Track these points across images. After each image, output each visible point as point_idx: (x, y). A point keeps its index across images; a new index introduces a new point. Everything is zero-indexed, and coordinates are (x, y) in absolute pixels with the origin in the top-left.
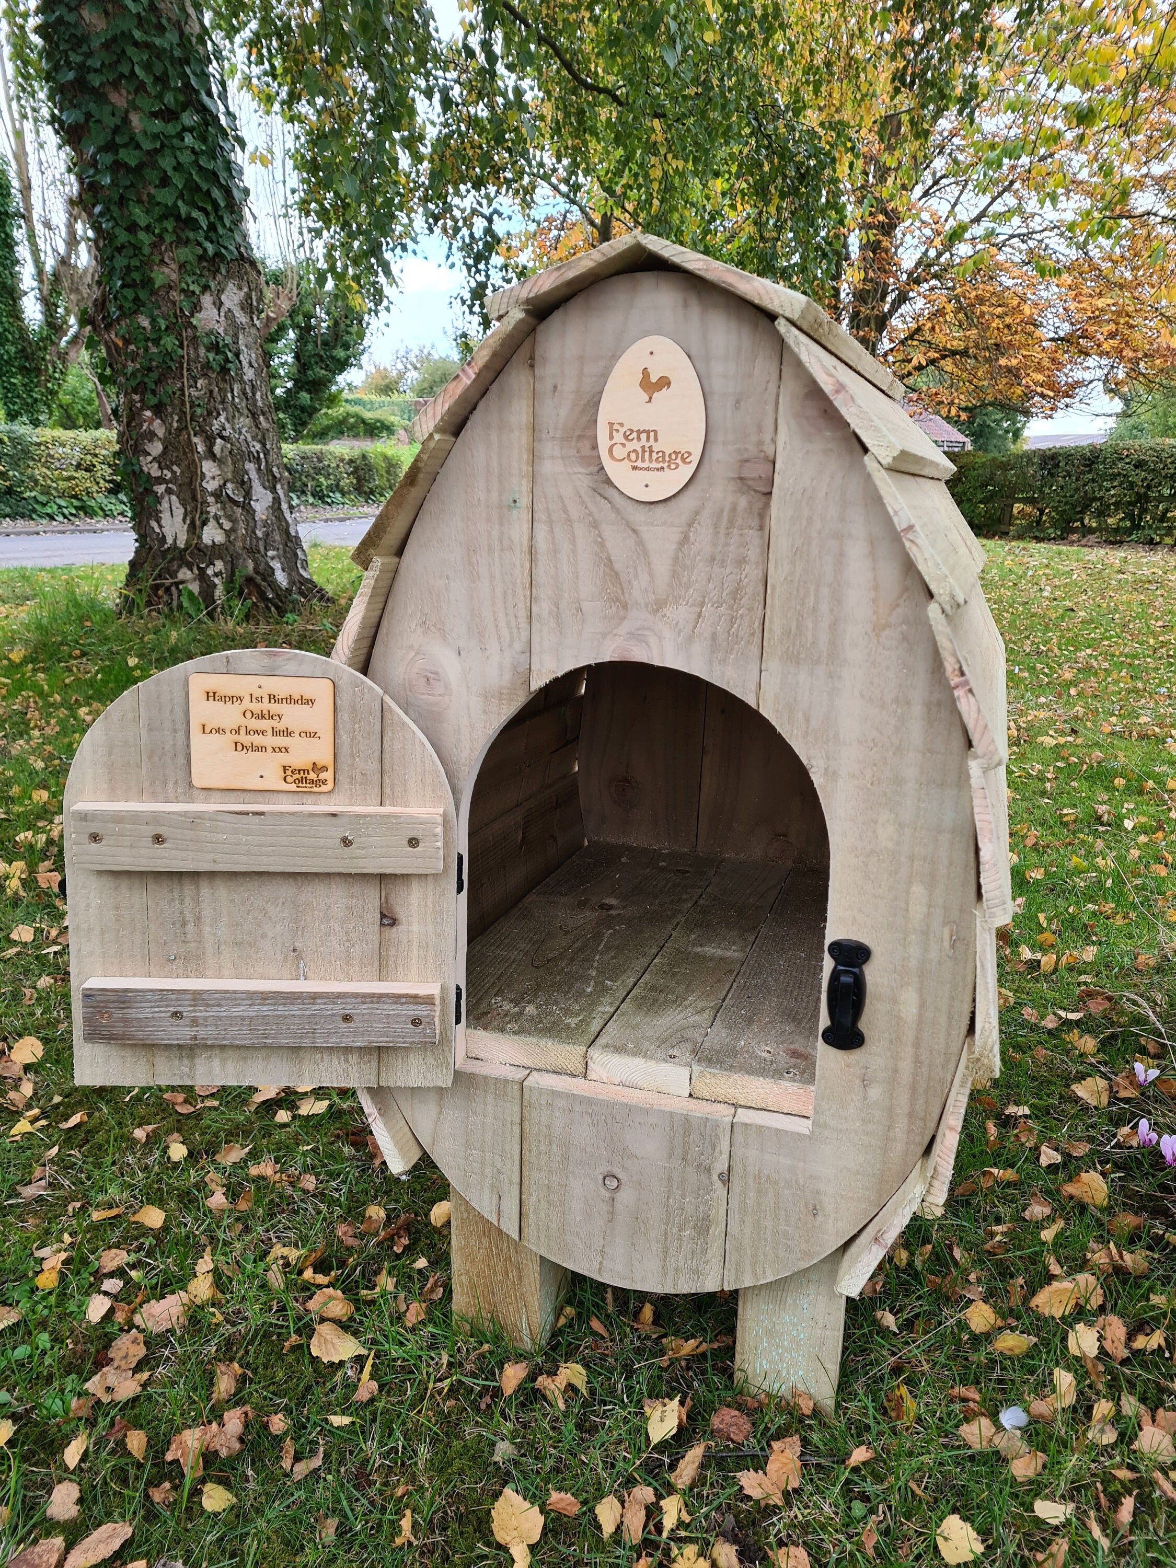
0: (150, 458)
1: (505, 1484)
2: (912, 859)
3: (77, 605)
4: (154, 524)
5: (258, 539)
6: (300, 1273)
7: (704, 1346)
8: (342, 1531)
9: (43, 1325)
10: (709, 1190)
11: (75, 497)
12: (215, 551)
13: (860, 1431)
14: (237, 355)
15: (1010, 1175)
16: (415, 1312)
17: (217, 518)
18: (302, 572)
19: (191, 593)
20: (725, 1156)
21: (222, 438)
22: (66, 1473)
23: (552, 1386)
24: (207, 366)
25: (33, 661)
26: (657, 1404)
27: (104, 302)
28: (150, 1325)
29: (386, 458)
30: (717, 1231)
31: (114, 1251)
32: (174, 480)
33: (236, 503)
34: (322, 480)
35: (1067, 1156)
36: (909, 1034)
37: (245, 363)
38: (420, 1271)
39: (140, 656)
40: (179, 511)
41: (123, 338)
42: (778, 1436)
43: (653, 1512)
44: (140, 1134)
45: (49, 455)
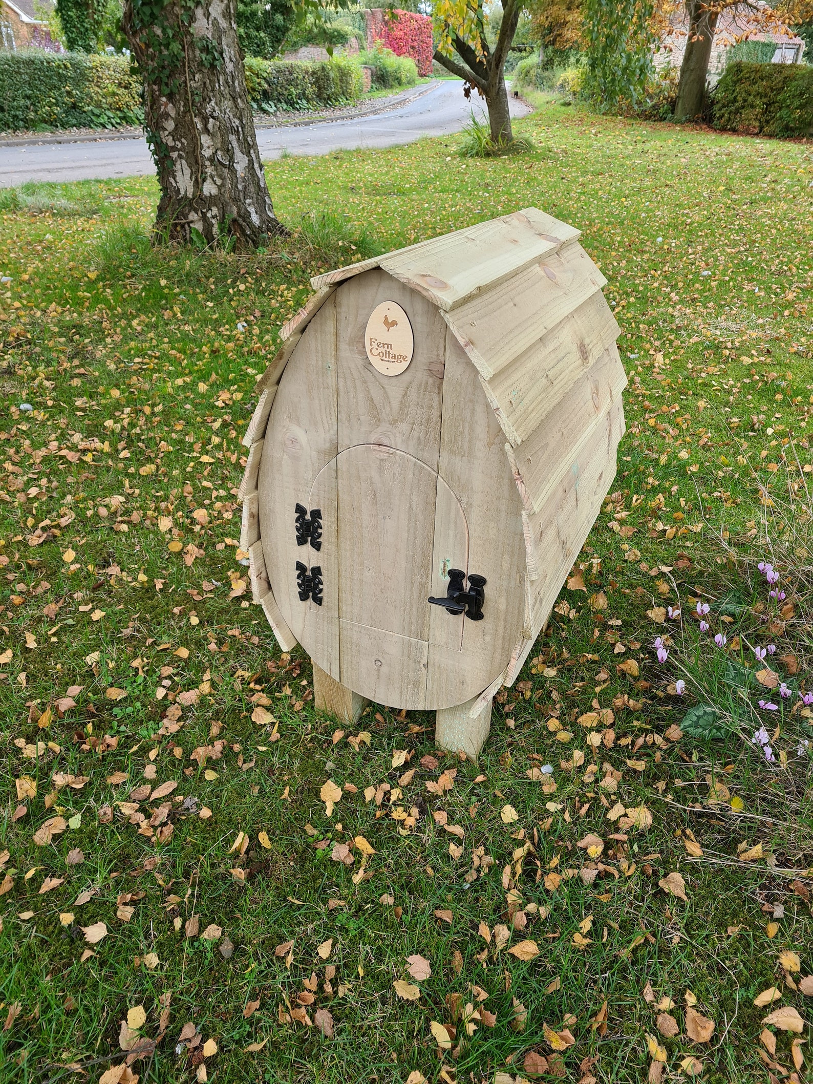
0: (167, 133)
1: (329, 778)
2: (504, 544)
3: (126, 235)
4: (172, 180)
5: (239, 191)
6: (249, 684)
7: (424, 729)
8: (261, 791)
9: (138, 698)
10: (419, 670)
11: (119, 109)
12: (212, 201)
13: (483, 769)
14: (221, 54)
15: (596, 657)
16: (298, 705)
17: (212, 177)
18: (269, 213)
19: (197, 232)
20: (426, 658)
21: (213, 118)
22: (150, 762)
23: (354, 741)
24: (201, 63)
25: (103, 279)
26: (398, 752)
27: (131, 15)
28: (183, 702)
29: (340, 68)
30: (422, 686)
31: (167, 667)
32: (183, 148)
33: (224, 166)
34: (292, 89)
35: (629, 649)
36: (502, 616)
37: (227, 60)
38: (304, 686)
39: (168, 278)
40: (187, 171)
41: (145, 43)
42: (448, 769)
43: (387, 794)
44: (176, 610)
45: (99, 77)
